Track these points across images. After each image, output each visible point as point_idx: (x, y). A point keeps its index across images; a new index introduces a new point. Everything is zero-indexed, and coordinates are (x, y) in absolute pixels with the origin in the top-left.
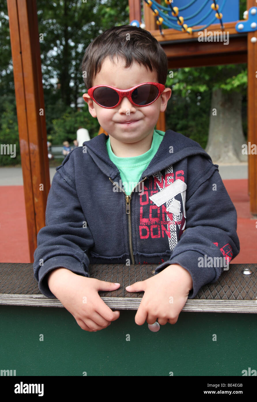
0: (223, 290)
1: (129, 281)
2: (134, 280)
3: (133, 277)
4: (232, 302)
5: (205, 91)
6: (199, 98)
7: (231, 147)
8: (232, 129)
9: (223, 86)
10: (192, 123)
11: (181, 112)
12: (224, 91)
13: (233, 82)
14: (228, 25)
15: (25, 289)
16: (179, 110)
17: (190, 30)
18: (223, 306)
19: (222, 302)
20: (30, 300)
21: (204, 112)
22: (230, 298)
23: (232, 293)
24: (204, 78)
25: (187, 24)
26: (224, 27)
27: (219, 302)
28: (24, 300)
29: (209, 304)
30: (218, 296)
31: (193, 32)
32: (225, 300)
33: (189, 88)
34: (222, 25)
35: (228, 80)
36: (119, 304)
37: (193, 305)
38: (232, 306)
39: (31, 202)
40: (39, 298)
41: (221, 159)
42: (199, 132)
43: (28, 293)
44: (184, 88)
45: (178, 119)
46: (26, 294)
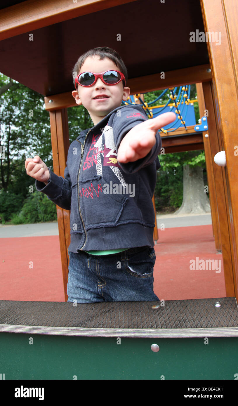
0: (202, 320)
1: (136, 315)
2: (140, 314)
3: (139, 312)
4: (209, 329)
5: (178, 166)
6: (175, 170)
7: (199, 203)
8: (198, 190)
9: (190, 163)
10: (171, 188)
11: (164, 180)
12: (191, 166)
13: (196, 160)
14: (189, 127)
15: (64, 323)
16: (162, 179)
17: (165, 131)
18: (203, 333)
19: (202, 330)
20: (67, 331)
21: (179, 179)
22: (208, 326)
23: (208, 322)
24: (176, 158)
25: (164, 128)
26: (187, 129)
27: (200, 330)
28: (63, 331)
29: (194, 332)
30: (199, 325)
31: (168, 133)
32: (205, 328)
33: (168, 165)
34: (186, 128)
35: (193, 159)
36: (130, 333)
37: (182, 333)
38: (209, 332)
39: (65, 251)
40: (73, 330)
41: (193, 211)
42: (176, 193)
43: (66, 326)
44: (164, 165)
45: (162, 185)
46: (65, 326)
